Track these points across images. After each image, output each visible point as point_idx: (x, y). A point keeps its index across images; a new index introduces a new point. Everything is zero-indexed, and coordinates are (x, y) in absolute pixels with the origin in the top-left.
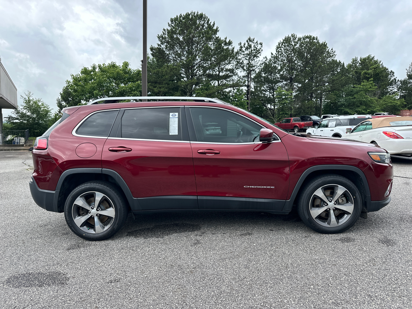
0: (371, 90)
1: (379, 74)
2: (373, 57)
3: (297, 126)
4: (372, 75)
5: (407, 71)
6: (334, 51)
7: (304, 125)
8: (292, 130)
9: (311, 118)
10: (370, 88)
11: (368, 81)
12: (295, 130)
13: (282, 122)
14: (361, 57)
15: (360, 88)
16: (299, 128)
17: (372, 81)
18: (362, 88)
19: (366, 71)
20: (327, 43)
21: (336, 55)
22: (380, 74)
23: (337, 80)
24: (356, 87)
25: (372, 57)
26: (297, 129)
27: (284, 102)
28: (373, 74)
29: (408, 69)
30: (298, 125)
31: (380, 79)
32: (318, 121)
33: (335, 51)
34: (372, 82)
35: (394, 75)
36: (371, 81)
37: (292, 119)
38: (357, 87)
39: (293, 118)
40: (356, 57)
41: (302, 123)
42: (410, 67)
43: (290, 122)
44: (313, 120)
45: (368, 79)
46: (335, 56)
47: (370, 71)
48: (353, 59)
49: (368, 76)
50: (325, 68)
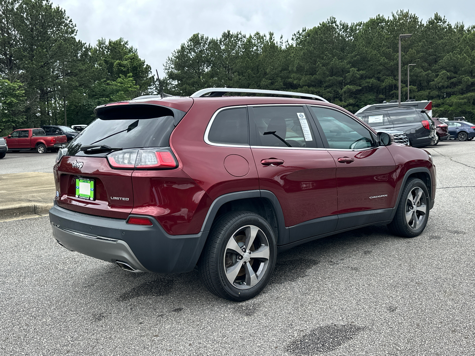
0: (131, 91)
1: (137, 68)
2: (126, 43)
3: (42, 143)
4: (128, 69)
5: (164, 67)
6: (74, 24)
7: (55, 141)
8: (32, 149)
9: (60, 130)
10: (130, 87)
11: (126, 76)
12: (39, 150)
13: (12, 137)
14: (110, 40)
15: (116, 85)
16: (46, 146)
17: (131, 77)
18: (120, 86)
19: (121, 62)
20: (65, 10)
21: (77, 31)
22: (139, 68)
23: (86, 70)
24: (110, 85)
25: (125, 41)
26: (43, 148)
27: (9, 101)
28: (129, 67)
29: (165, 65)
30: (42, 141)
31: (139, 76)
32: (73, 135)
33: (76, 25)
34: (131, 79)
35: (151, 72)
36: (129, 77)
37: (30, 130)
38: (112, 85)
39: (32, 129)
40: (104, 38)
41: (49, 138)
42: (167, 63)
43: (28, 137)
44: (64, 133)
45: (125, 73)
46: (76, 33)
47: (125, 62)
48: (99, 40)
49: (124, 70)
50: (68, 50)
